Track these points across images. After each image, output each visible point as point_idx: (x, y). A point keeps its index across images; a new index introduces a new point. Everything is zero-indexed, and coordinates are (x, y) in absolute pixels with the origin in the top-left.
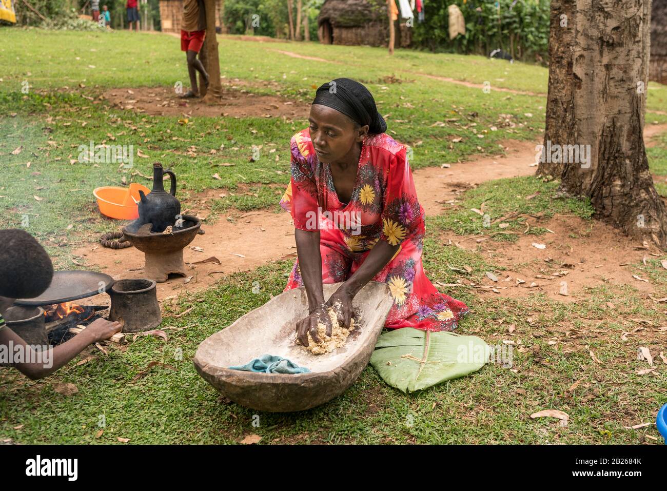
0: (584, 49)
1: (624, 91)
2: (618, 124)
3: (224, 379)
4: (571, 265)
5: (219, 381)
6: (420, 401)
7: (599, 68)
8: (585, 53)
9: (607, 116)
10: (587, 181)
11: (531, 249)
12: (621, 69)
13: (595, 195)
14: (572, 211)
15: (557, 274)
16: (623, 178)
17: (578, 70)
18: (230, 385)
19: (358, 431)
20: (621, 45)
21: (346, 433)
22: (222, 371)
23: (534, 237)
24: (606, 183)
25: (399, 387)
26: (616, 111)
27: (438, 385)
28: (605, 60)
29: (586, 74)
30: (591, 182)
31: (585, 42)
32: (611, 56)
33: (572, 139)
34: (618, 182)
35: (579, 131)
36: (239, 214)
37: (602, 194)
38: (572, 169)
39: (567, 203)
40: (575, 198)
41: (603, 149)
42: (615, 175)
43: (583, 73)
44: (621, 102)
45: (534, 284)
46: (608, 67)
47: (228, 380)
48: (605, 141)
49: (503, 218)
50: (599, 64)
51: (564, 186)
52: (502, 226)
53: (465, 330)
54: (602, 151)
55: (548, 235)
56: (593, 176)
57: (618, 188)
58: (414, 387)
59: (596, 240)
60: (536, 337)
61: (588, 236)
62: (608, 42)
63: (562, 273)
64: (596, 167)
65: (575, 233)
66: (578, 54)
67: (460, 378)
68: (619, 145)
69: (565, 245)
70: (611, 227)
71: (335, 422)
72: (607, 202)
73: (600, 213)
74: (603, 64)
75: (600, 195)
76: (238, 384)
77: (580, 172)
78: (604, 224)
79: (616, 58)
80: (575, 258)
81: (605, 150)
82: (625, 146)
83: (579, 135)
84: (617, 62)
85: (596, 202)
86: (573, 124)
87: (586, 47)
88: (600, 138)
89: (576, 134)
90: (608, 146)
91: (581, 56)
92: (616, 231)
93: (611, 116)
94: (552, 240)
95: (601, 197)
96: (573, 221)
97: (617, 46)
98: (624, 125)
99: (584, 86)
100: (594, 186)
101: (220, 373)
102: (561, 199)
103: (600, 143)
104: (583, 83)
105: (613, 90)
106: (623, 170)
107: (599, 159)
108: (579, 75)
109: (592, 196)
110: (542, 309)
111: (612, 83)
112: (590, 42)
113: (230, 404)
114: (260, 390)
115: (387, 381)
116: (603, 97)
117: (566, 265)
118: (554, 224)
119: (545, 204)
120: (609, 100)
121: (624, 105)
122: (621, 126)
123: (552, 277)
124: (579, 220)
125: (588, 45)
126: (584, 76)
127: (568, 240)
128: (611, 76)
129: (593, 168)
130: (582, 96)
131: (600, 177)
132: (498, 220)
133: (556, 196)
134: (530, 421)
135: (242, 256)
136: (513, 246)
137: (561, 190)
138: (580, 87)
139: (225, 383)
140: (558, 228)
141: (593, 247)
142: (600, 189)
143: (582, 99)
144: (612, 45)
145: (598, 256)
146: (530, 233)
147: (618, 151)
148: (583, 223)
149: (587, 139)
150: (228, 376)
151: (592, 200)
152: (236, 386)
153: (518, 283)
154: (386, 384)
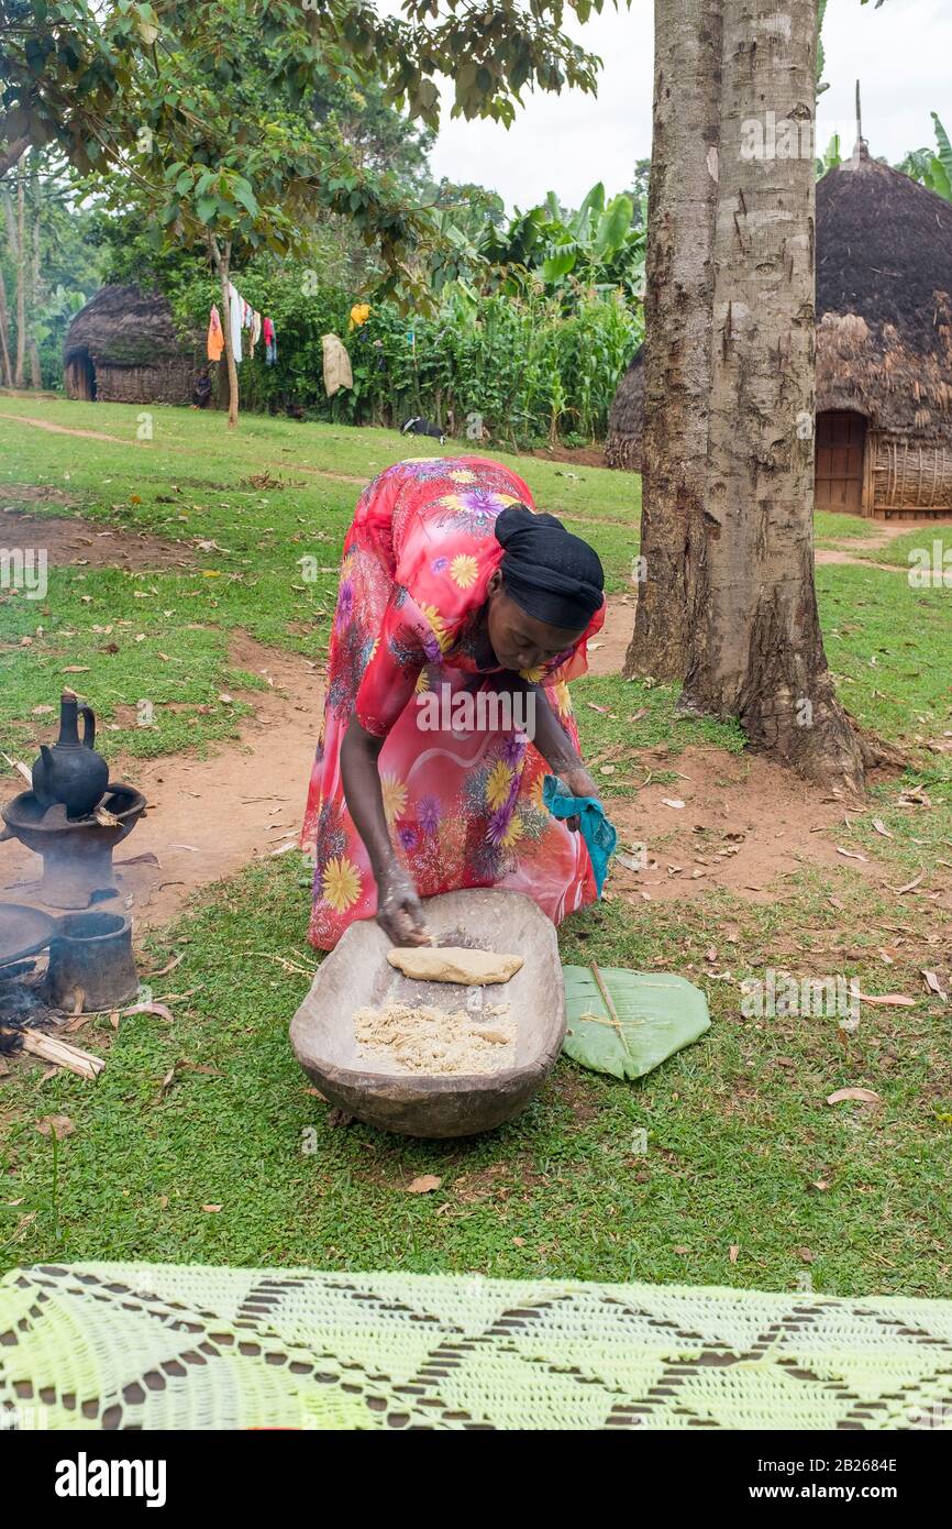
0: (725, 475)
1: (790, 543)
2: (783, 598)
3: (373, 1091)
4: (738, 836)
5: (364, 1095)
6: (650, 1091)
7: (751, 506)
8: (726, 481)
9: (764, 584)
10: (730, 691)
11: (663, 810)
12: (786, 508)
13: (748, 712)
14: (712, 741)
15: (724, 852)
16: (792, 685)
17: (716, 509)
18: (385, 1101)
19: (581, 1152)
20: (786, 469)
21: (563, 1155)
22: (367, 1078)
23: (662, 789)
24: (766, 692)
25: (611, 1071)
26: (779, 576)
27: (665, 1063)
28: (761, 494)
29: (728, 515)
30: (738, 691)
31: (726, 463)
32: (771, 487)
33: (704, 620)
34: (785, 692)
35: (715, 607)
36: (139, 765)
37: (760, 712)
38: (704, 669)
39: (700, 727)
40: (711, 717)
41: (758, 638)
42: (779, 681)
43: (723, 514)
44: (786, 561)
45: (697, 873)
46: (765, 505)
47: (381, 1093)
48: (762, 625)
49: (603, 757)
50: (750, 499)
51: (690, 699)
52: (606, 770)
53: (642, 962)
54: (757, 642)
55: (682, 785)
56: (741, 681)
57: (785, 702)
58: (636, 1069)
59: (757, 788)
60: (755, 966)
61: (744, 781)
62: (766, 464)
63: (730, 849)
64: (744, 667)
65: (722, 778)
66: (714, 481)
67: (688, 1047)
68: (785, 631)
69: (713, 799)
70: (777, 766)
71: (538, 1139)
72: (768, 724)
73: (758, 743)
74: (757, 499)
75: (756, 714)
76: (400, 1098)
77: (719, 674)
78: (764, 761)
79: (778, 490)
80: (736, 821)
81: (761, 641)
82: (794, 633)
83: (717, 614)
84: (779, 497)
85: (750, 725)
86: (706, 597)
87: (728, 470)
88: (753, 619)
89: (711, 613)
90: (767, 632)
91: (720, 485)
92: (786, 771)
93: (771, 584)
94: (690, 793)
95: (760, 717)
96: (718, 758)
97: (780, 471)
98: (792, 597)
99: (724, 534)
100: (744, 700)
101: (366, 1082)
102: (689, 719)
103: (754, 628)
104: (723, 529)
105: (774, 542)
106: (792, 672)
107: (751, 654)
108: (717, 517)
109: (742, 715)
110: (735, 915)
111: (772, 531)
112: (735, 463)
113: (350, 1126)
114: (436, 1104)
115: (583, 1062)
116: (758, 554)
117: (730, 836)
118: (689, 763)
119: (665, 728)
120: (768, 557)
121: (790, 565)
122: (787, 600)
123: (719, 859)
124: (726, 755)
125: (732, 468)
126: (725, 517)
127: (714, 790)
128: (771, 520)
129: (739, 668)
130: (720, 551)
131: (754, 685)
132: (595, 761)
133: (678, 716)
134: (827, 1109)
135: (194, 849)
136: (633, 805)
137: (686, 704)
138: (717, 536)
139: (375, 1097)
140: (696, 771)
141: (756, 801)
142: (756, 703)
143: (722, 556)
144: (771, 470)
145: (770, 817)
146: (655, 782)
147: (783, 641)
148: (732, 760)
149: (729, 621)
150: (381, 1087)
151: (742, 721)
152: (395, 1102)
153: (671, 871)
154: (582, 1067)
